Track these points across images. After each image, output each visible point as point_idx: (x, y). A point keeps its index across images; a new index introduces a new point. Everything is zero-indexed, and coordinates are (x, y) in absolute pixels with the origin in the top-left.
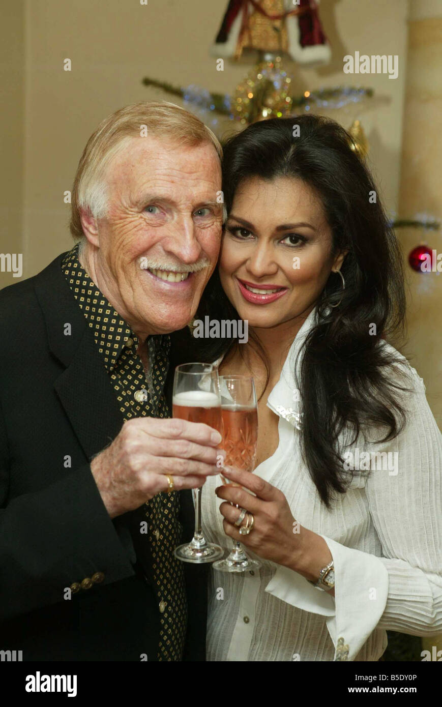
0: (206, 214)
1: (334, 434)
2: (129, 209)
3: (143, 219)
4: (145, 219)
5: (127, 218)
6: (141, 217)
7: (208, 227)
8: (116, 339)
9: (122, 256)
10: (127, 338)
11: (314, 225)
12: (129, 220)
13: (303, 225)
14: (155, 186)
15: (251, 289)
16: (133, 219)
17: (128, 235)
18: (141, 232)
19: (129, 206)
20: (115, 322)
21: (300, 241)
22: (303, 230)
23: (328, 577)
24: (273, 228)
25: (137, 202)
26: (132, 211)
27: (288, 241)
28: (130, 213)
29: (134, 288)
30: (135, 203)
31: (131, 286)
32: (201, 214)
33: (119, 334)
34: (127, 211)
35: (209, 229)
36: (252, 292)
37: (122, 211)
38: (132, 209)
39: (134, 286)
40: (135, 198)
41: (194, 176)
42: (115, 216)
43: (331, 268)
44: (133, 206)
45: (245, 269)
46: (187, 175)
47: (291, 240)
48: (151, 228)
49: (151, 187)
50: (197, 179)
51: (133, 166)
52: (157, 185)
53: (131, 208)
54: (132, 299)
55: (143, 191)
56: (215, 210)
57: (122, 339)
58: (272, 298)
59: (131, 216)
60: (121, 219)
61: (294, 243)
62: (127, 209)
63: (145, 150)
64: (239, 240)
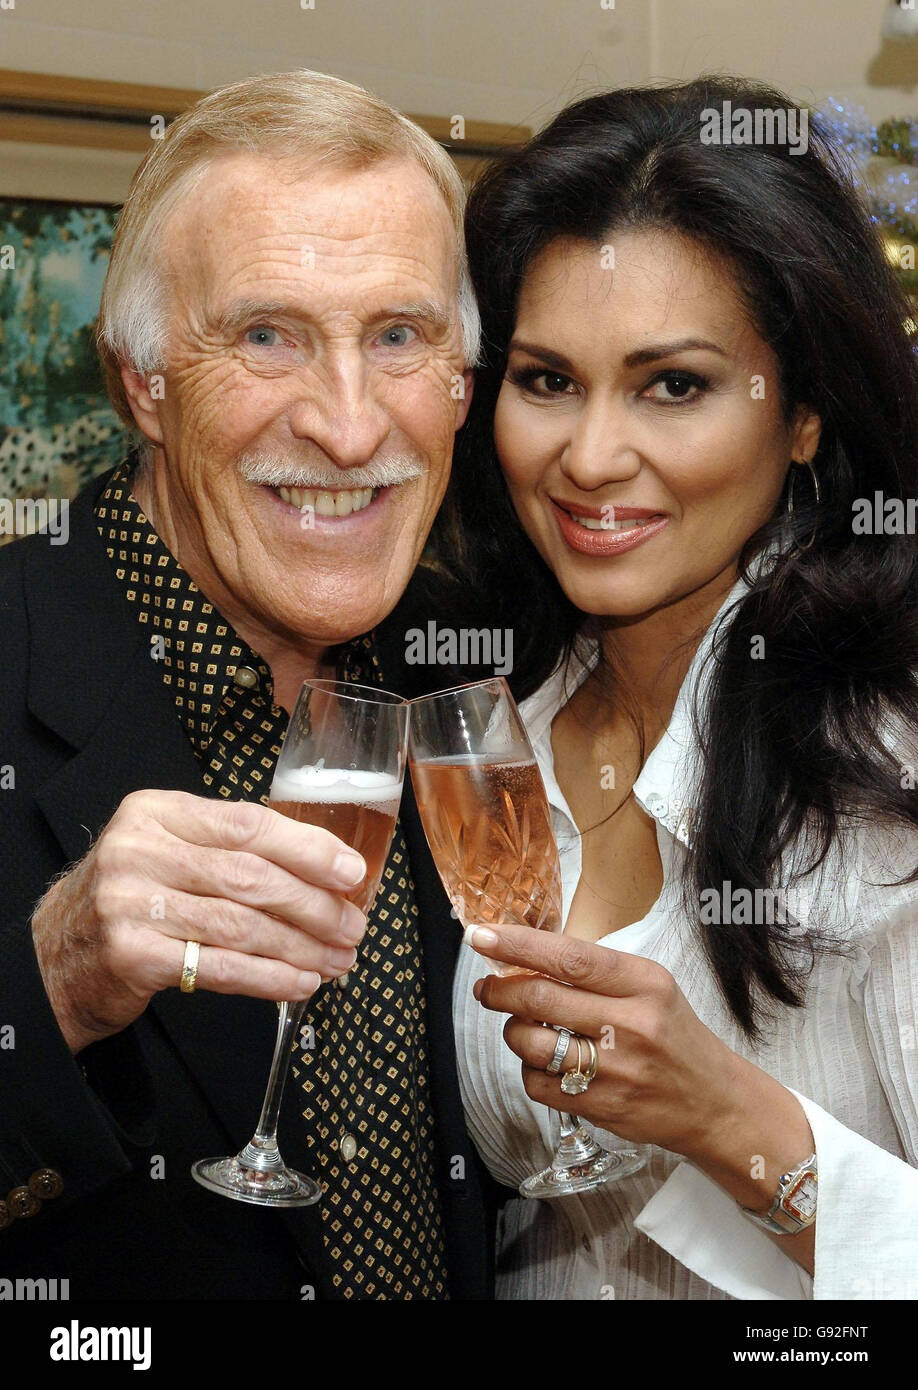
0: (408, 340)
1: (773, 845)
2: (205, 338)
3: (239, 361)
4: (243, 360)
5: (202, 361)
6: (235, 357)
7: (412, 373)
8: (208, 671)
9: (200, 460)
10: (234, 668)
11: (723, 345)
12: (207, 365)
13: (692, 345)
14: (258, 278)
15: (584, 521)
16: (214, 363)
17: (205, 404)
18: (234, 392)
19: (204, 333)
20: (204, 631)
21: (693, 390)
22: (693, 359)
23: (800, 1196)
24: (618, 360)
25: (220, 322)
26: (211, 344)
27: (661, 391)
28: (207, 347)
29: (240, 537)
30: (215, 323)
31: (232, 533)
32: (394, 338)
33: (214, 659)
34: (200, 344)
35: (415, 376)
36: (585, 527)
37: (191, 345)
38: (211, 340)
39: (237, 532)
40: (214, 310)
41: (357, 246)
42: (178, 360)
43: (790, 453)
44: (212, 331)
45: (559, 472)
46: (339, 244)
47: (672, 389)
48: (259, 381)
49: (249, 280)
50: (366, 252)
51: (209, 231)
52: (263, 274)
53: (209, 335)
54: (236, 567)
55: (232, 294)
56: (429, 328)
57: (221, 670)
58: (631, 538)
59: (209, 356)
60: (190, 365)
61: (675, 395)
62: (200, 338)
63: (235, 189)
64: (541, 401)
